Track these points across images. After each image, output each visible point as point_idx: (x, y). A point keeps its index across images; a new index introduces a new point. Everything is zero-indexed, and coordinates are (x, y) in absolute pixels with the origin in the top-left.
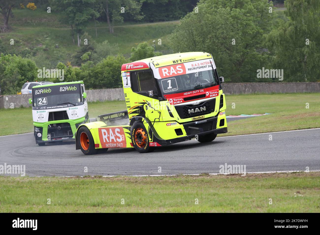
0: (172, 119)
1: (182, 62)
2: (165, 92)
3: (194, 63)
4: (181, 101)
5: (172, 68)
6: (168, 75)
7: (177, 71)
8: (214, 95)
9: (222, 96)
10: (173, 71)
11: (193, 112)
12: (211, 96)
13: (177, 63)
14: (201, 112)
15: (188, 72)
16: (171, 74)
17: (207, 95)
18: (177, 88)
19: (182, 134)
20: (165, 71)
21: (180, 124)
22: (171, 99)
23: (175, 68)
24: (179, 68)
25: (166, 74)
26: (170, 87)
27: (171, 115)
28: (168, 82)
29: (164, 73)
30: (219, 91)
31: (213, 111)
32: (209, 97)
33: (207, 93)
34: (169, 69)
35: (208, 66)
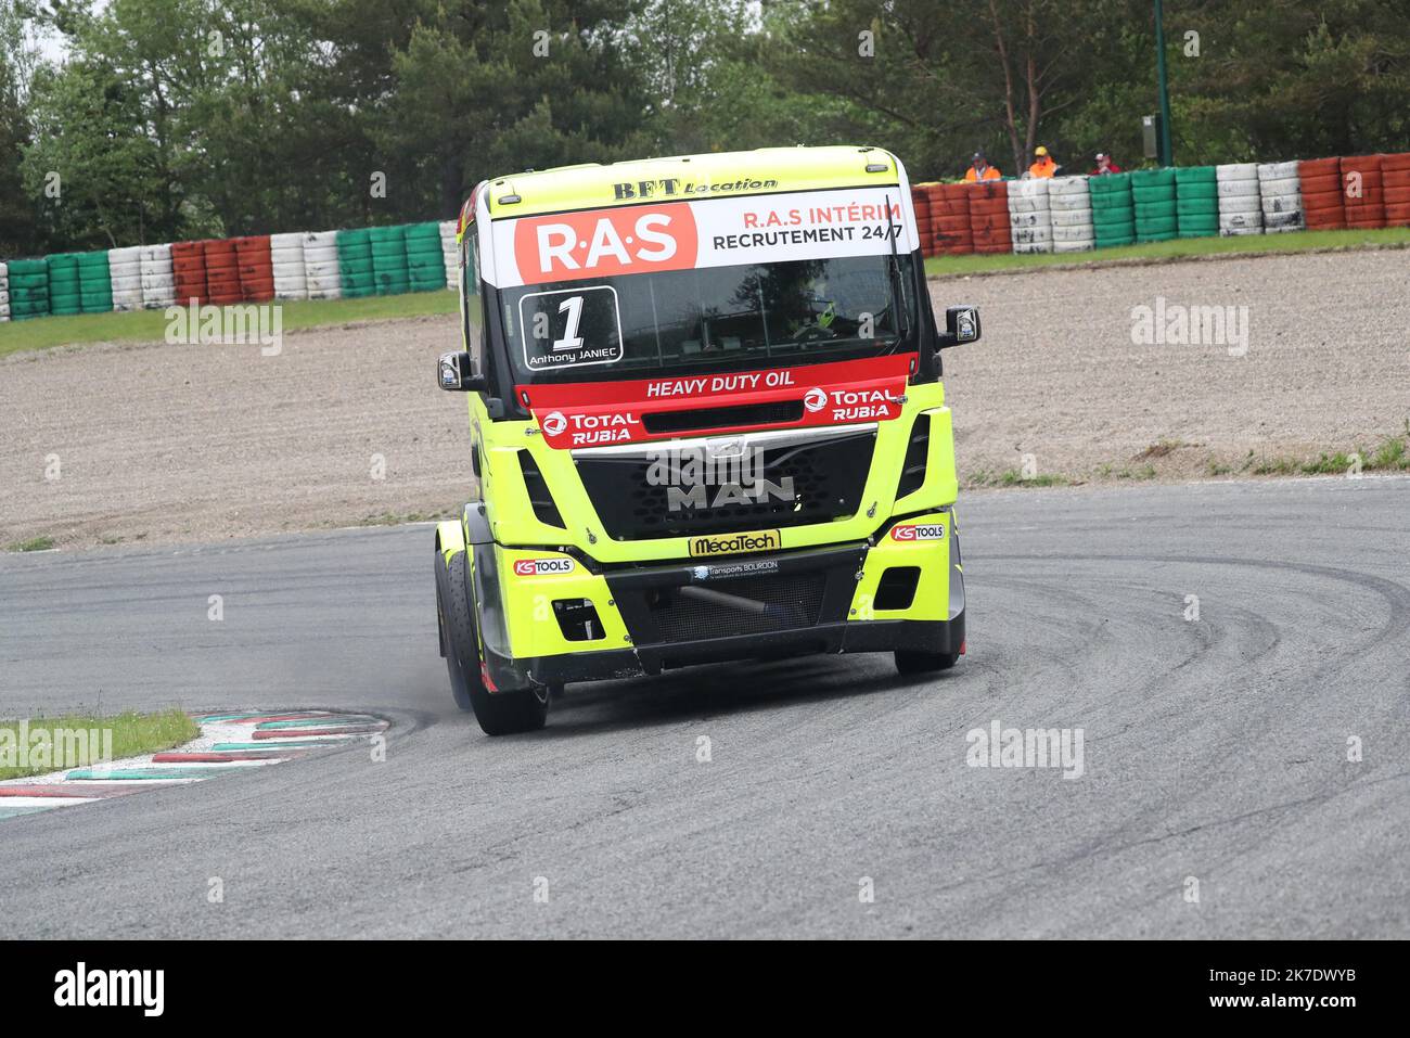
0: (549, 534)
1: (680, 193)
2: (534, 366)
3: (761, 207)
4: (626, 434)
5: (604, 226)
6: (572, 264)
7: (632, 250)
8: (865, 412)
9: (922, 424)
10: (606, 242)
12: (839, 414)
13: (637, 199)
14: (759, 508)
15: (708, 257)
16: (592, 262)
17: (812, 408)
18: (618, 352)
19: (599, 633)
20: (557, 240)
21: (595, 567)
22: (557, 415)
23: (625, 230)
24: (653, 227)
25: (555, 261)
26: (570, 340)
27: (547, 511)
28: (563, 306)
29: (546, 254)
30: (910, 391)
31: (851, 509)
32: (825, 418)
33: (816, 398)
34: (586, 234)
35: (858, 233)
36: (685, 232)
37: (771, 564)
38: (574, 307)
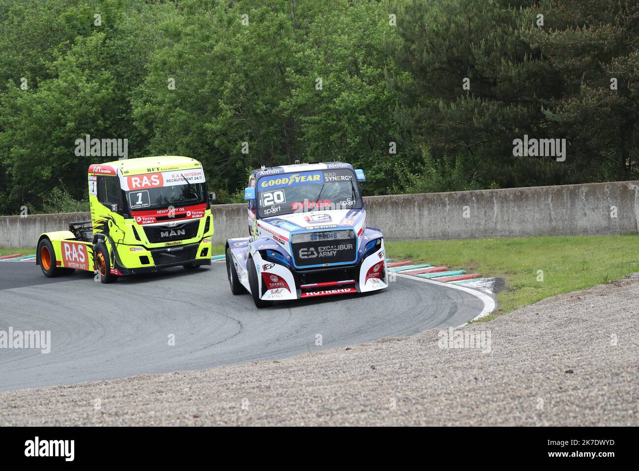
0: (138, 242)
1: (160, 171)
2: (133, 207)
3: (175, 173)
4: (153, 221)
5: (145, 178)
7: (151, 183)
8: (198, 216)
9: (208, 218)
10: (146, 181)
11: (167, 235)
12: (193, 216)
13: (152, 172)
14: (178, 236)
15: (166, 184)
16: (143, 185)
17: (188, 215)
18: (149, 204)
19: (149, 263)
20: (136, 181)
21: (148, 249)
22: (139, 218)
23: (149, 178)
24: (155, 178)
25: (136, 185)
26: (140, 202)
27: (138, 238)
28: (138, 195)
29: (134, 184)
30: (206, 211)
31: (195, 236)
32: (190, 217)
33: (189, 213)
34: (141, 179)
35: (194, 179)
36: (160, 178)
37: (181, 248)
38: (140, 195)
